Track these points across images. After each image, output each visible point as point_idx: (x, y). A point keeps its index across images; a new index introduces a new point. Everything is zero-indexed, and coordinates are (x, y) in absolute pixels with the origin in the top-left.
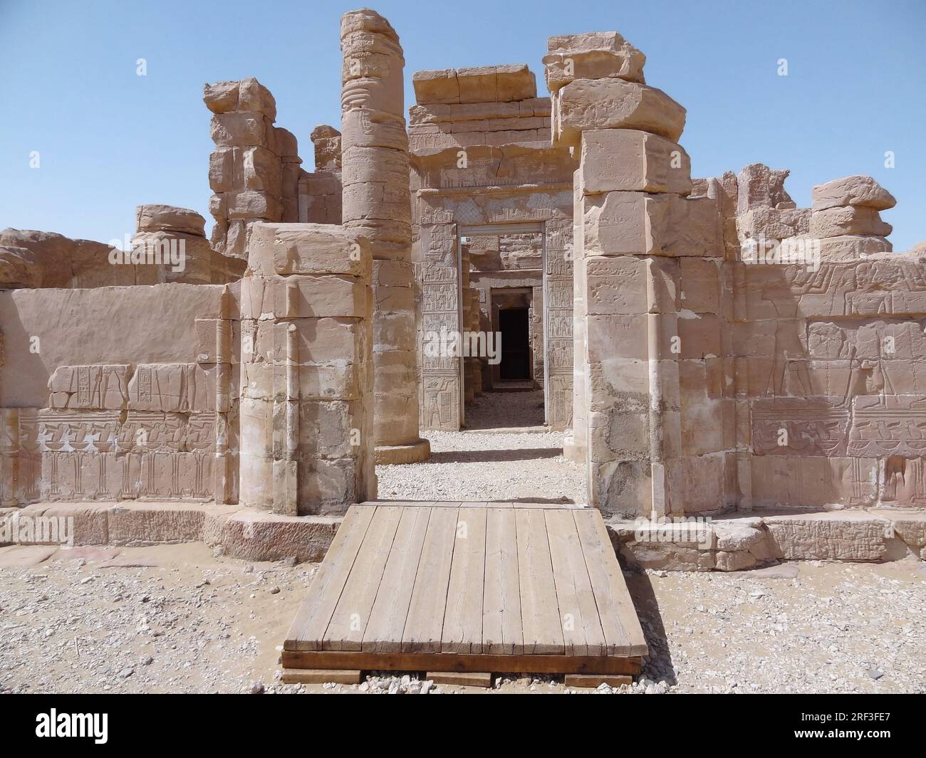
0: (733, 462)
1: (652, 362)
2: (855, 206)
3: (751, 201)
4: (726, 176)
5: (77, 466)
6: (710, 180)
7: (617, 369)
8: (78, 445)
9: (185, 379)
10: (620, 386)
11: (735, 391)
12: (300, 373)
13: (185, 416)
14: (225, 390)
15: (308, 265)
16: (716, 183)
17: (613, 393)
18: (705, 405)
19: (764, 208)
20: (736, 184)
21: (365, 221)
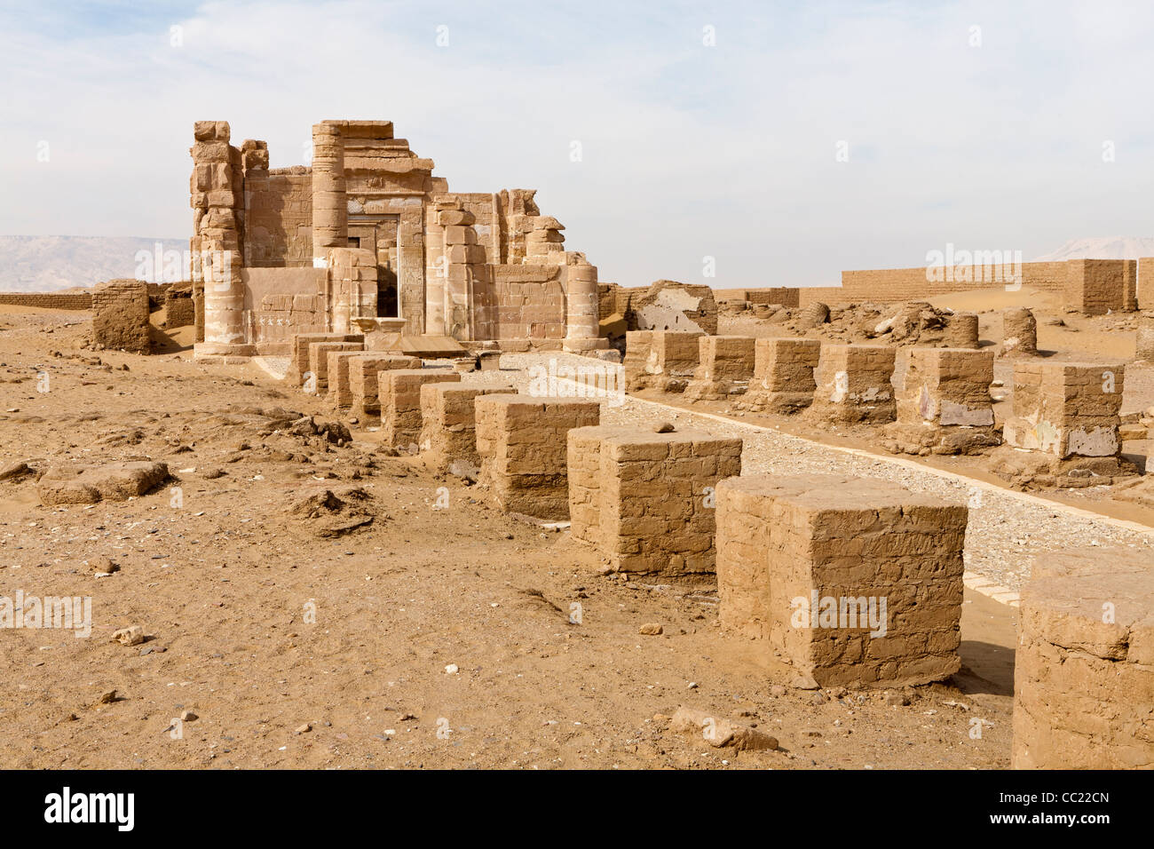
0: (488, 326)
1: (466, 295)
2: (549, 230)
3: (514, 209)
4: (502, 192)
5: (274, 330)
6: (494, 194)
7: (456, 297)
8: (275, 323)
9: (314, 300)
10: (457, 302)
11: (489, 304)
12: (361, 298)
13: (313, 312)
14: (329, 304)
15: (362, 263)
16: (497, 196)
17: (454, 303)
18: (481, 308)
19: (521, 214)
20: (508, 197)
21: (330, 228)
